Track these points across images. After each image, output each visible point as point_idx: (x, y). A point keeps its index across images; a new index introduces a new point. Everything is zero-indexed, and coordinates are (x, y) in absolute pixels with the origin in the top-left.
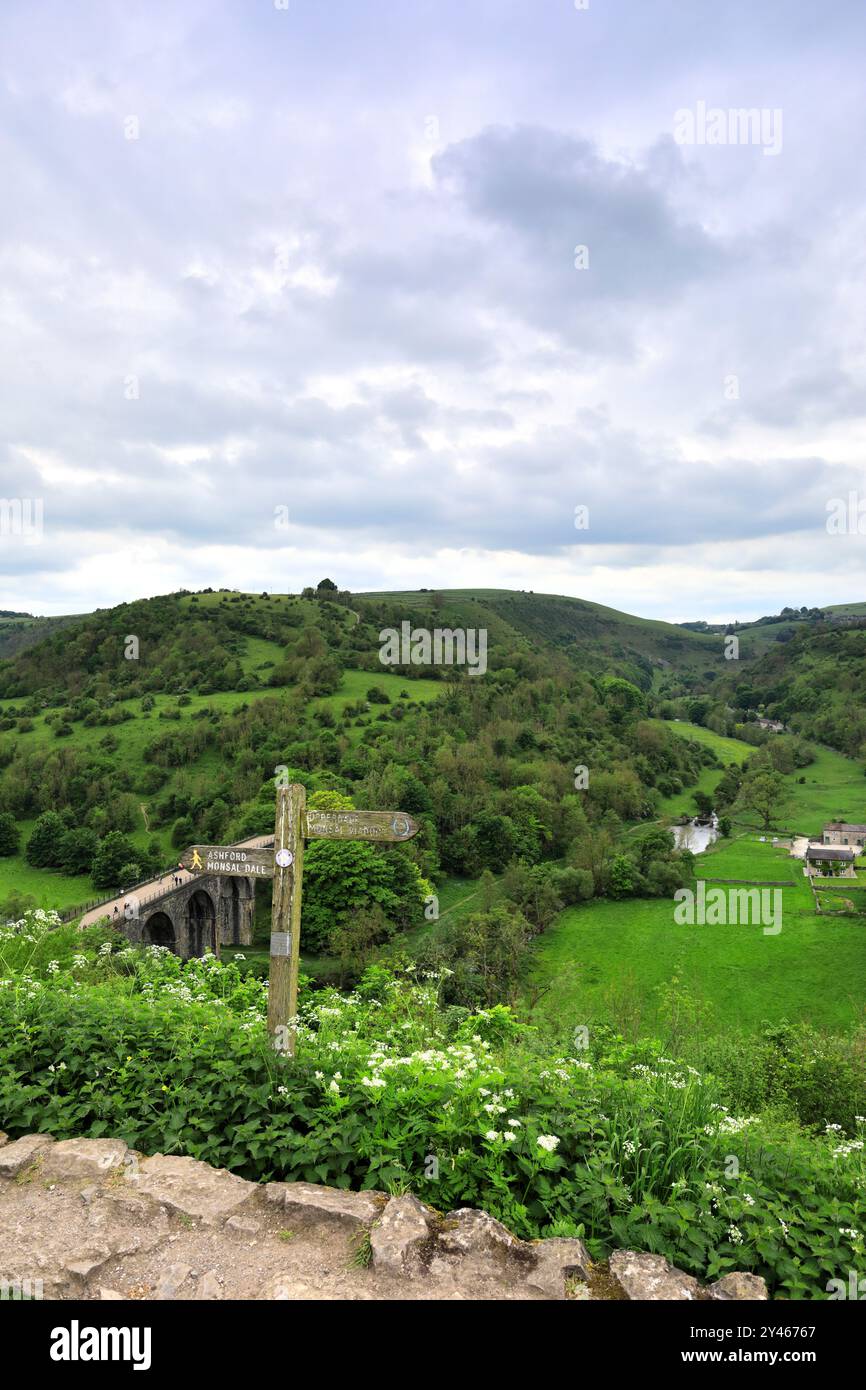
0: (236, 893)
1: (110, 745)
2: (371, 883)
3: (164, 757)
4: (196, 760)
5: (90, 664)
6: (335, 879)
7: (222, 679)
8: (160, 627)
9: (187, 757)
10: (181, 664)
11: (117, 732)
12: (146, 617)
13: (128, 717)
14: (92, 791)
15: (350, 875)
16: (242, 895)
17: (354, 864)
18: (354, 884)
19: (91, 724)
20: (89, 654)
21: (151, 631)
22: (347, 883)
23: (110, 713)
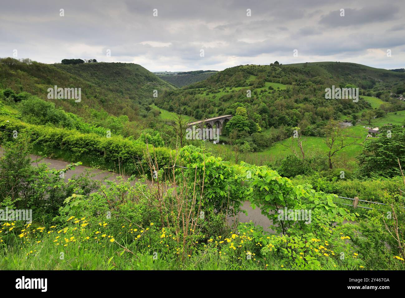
0: (219, 125)
1: (214, 97)
2: (244, 126)
3: (222, 100)
4: (228, 100)
5: (217, 81)
6: (236, 124)
7: (240, 84)
8: (232, 73)
9: (226, 100)
10: (234, 81)
11: (216, 95)
12: (230, 71)
13: (219, 92)
14: (208, 106)
15: (239, 123)
16: (220, 126)
17: (240, 121)
18: (239, 125)
19: (213, 93)
20: (218, 79)
21: (231, 74)
22: (238, 125)
23: (216, 91)
